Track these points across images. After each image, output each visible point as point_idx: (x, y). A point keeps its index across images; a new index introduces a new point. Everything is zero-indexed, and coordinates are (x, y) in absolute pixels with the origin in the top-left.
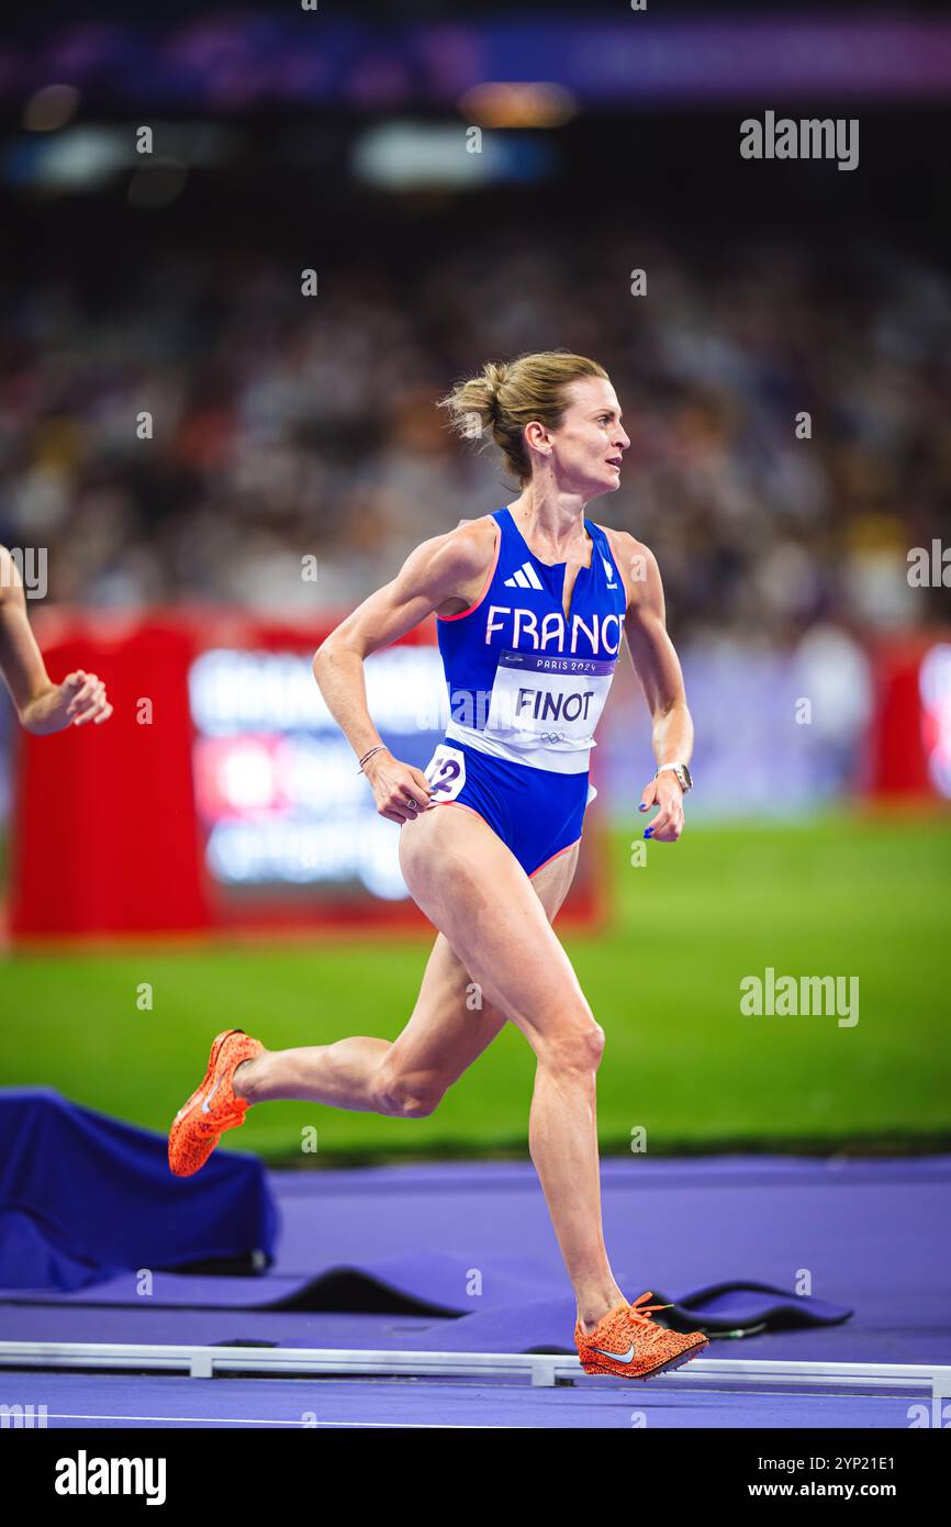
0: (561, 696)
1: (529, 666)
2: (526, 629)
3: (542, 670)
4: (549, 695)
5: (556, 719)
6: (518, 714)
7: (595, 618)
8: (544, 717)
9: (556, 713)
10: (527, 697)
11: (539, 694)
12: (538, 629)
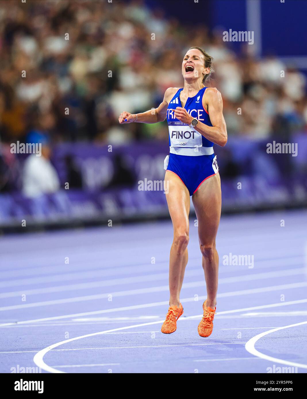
0: (182, 132)
1: (173, 124)
2: (171, 114)
3: (176, 125)
4: (179, 132)
5: (182, 138)
6: (172, 138)
7: (189, 110)
8: (179, 138)
9: (182, 136)
10: (174, 133)
11: (177, 132)
12: (173, 113)
